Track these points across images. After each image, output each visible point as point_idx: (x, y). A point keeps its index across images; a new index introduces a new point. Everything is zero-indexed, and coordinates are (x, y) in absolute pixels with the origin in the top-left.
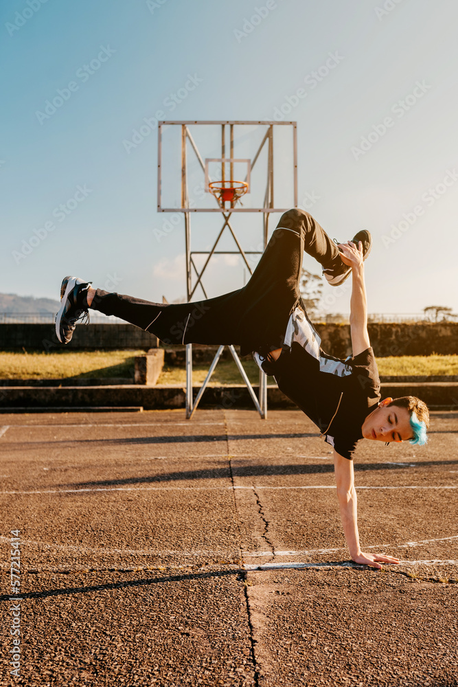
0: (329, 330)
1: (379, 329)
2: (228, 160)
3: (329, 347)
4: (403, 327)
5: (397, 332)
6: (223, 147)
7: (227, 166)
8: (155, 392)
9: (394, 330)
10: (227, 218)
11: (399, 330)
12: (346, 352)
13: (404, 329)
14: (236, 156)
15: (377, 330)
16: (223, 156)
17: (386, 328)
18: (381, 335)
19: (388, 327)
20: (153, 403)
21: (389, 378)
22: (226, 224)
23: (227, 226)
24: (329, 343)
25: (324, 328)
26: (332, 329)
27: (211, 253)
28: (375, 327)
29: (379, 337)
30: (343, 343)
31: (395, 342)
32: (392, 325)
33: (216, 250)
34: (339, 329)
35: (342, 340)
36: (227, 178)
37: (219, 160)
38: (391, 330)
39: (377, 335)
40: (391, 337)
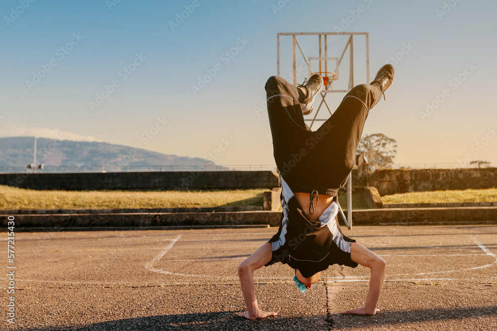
0: (396, 174)
1: (431, 173)
2: (323, 59)
3: (397, 186)
4: (447, 171)
5: (443, 174)
6: (320, 50)
7: (323, 62)
9: (441, 173)
10: (323, 97)
11: (445, 173)
12: (408, 188)
13: (448, 172)
14: (328, 56)
15: (429, 174)
16: (320, 56)
17: (435, 172)
18: (432, 177)
19: (437, 171)
20: (276, 222)
22: (323, 100)
24: (397, 183)
25: (393, 173)
26: (399, 173)
27: (313, 121)
28: (428, 171)
29: (431, 178)
30: (406, 183)
31: (442, 181)
32: (440, 170)
33: (316, 118)
34: (404, 173)
35: (405, 181)
36: (323, 70)
37: (317, 58)
38: (439, 173)
39: (429, 177)
40: (439, 178)
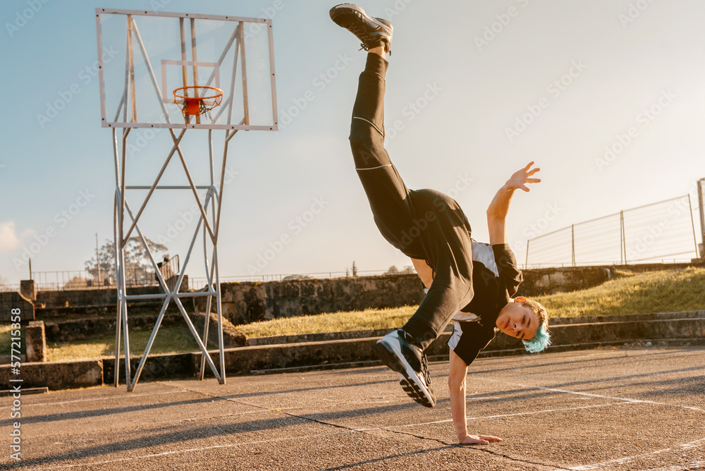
0: (244, 290)
1: (299, 287)
2: (190, 64)
3: (245, 309)
4: (325, 282)
5: (319, 288)
6: (183, 45)
7: (189, 70)
8: (62, 368)
9: (316, 286)
10: (177, 141)
11: (321, 286)
12: (264, 313)
13: (326, 285)
14: (199, 59)
15: (297, 287)
16: (184, 58)
17: (307, 284)
18: (302, 292)
19: (309, 283)
20: (60, 382)
21: (333, 335)
22: (176, 148)
23: (176, 151)
24: (245, 304)
25: (238, 288)
26: (248, 289)
27: (154, 187)
28: (295, 284)
29: (300, 295)
30: (261, 304)
31: (318, 300)
32: (314, 281)
34: (255, 288)
35: (259, 301)
37: (178, 63)
38: (313, 286)
39: (297, 293)
40: (313, 294)
